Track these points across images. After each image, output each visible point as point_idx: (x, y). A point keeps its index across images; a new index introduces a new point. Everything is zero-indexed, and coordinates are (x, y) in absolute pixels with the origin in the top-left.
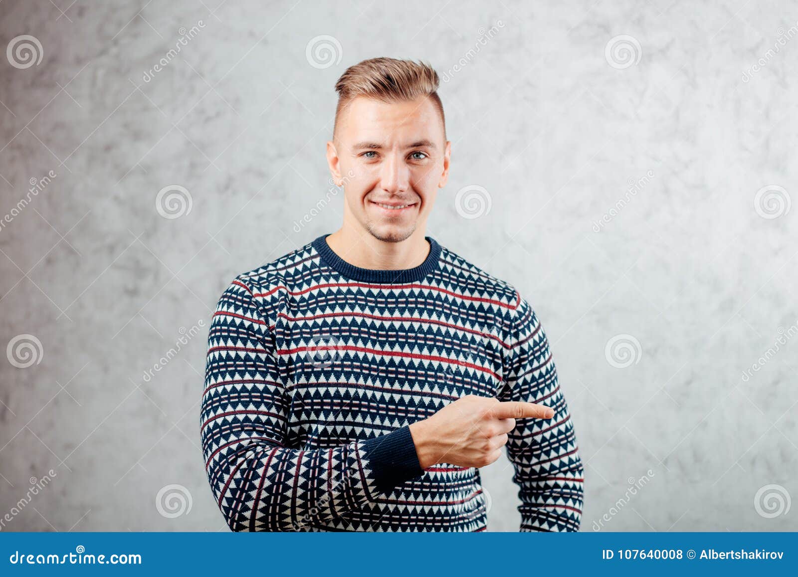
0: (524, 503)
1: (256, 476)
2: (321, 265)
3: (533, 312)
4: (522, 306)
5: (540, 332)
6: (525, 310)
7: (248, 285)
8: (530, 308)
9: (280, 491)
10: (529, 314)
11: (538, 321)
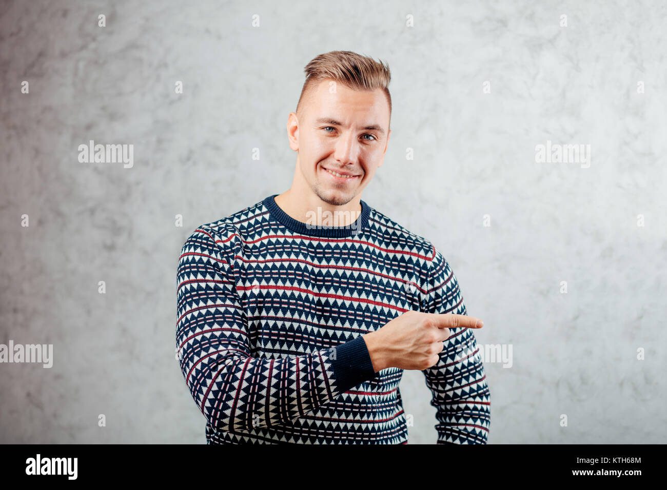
0: (440, 422)
1: (235, 379)
2: (270, 220)
3: (447, 263)
4: (437, 258)
5: (452, 280)
6: (440, 261)
7: (210, 233)
8: (444, 259)
9: (256, 391)
10: (443, 265)
11: (450, 270)
